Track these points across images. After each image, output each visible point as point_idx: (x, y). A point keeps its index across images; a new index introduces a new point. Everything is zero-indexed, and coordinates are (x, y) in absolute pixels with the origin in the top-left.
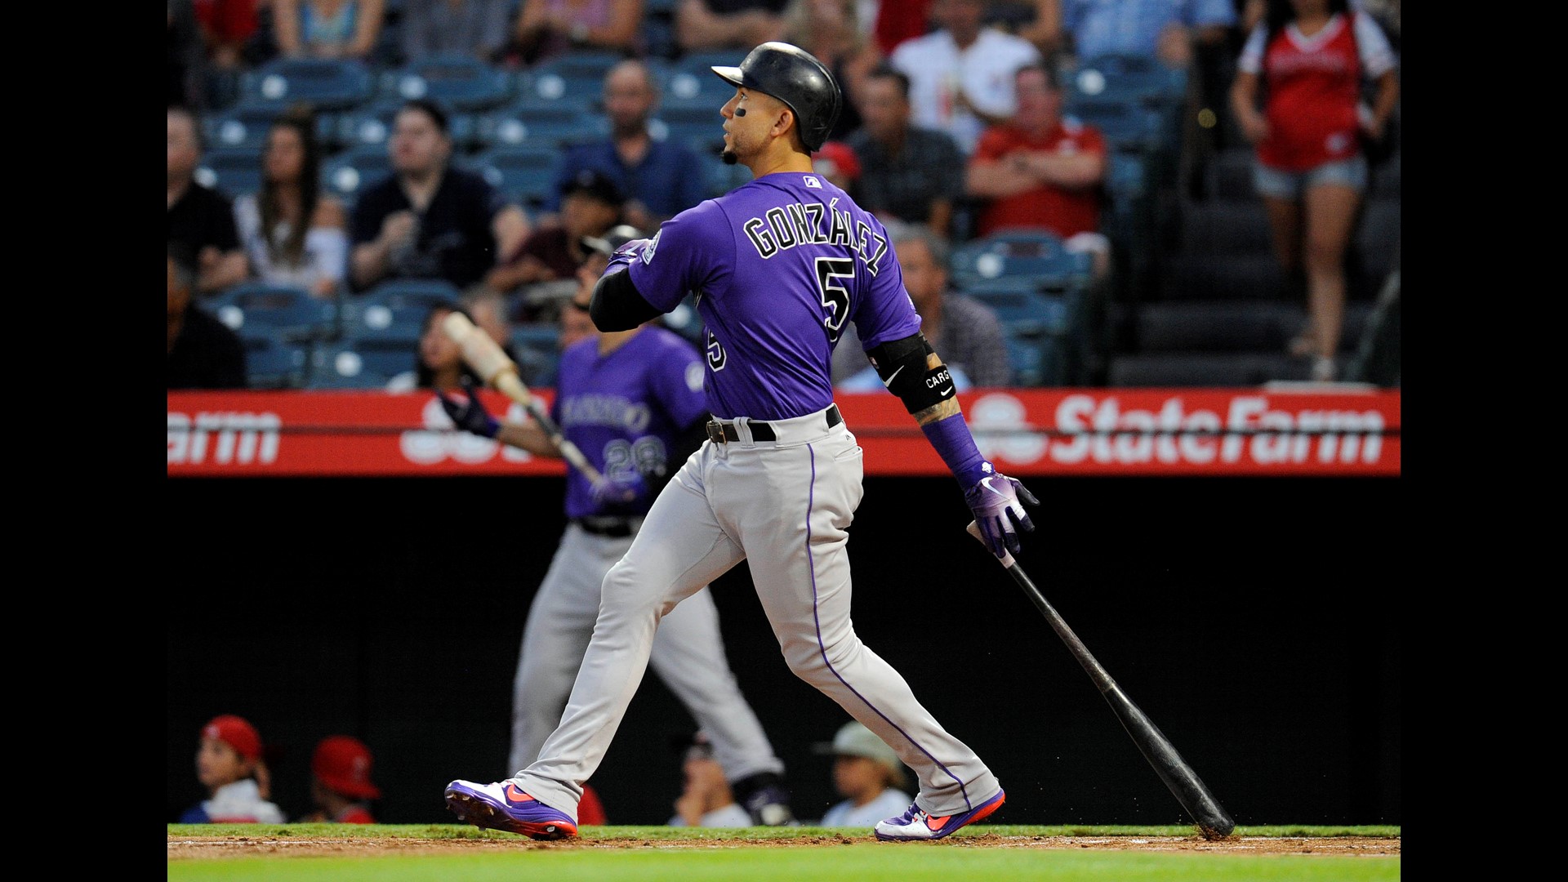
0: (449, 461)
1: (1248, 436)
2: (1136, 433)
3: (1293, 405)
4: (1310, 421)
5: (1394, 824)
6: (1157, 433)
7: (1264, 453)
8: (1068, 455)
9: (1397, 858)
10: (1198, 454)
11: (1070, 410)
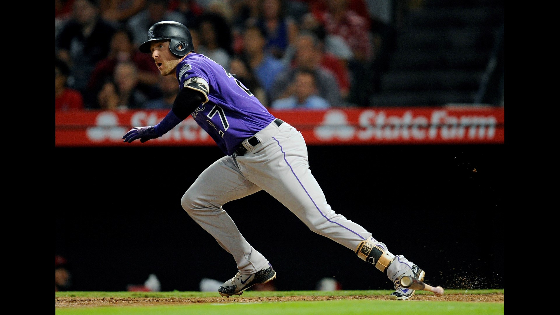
0: (107, 140)
1: (439, 128)
2: (393, 127)
3: (458, 115)
4: (465, 121)
5: (502, 289)
6: (401, 127)
7: (447, 134)
8: (365, 136)
9: (503, 303)
10: (418, 135)
11: (365, 117)
